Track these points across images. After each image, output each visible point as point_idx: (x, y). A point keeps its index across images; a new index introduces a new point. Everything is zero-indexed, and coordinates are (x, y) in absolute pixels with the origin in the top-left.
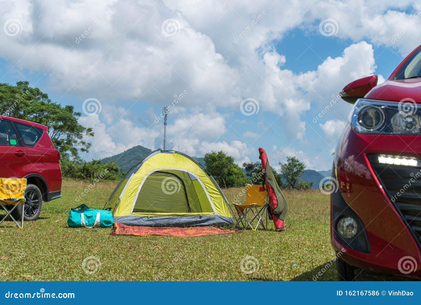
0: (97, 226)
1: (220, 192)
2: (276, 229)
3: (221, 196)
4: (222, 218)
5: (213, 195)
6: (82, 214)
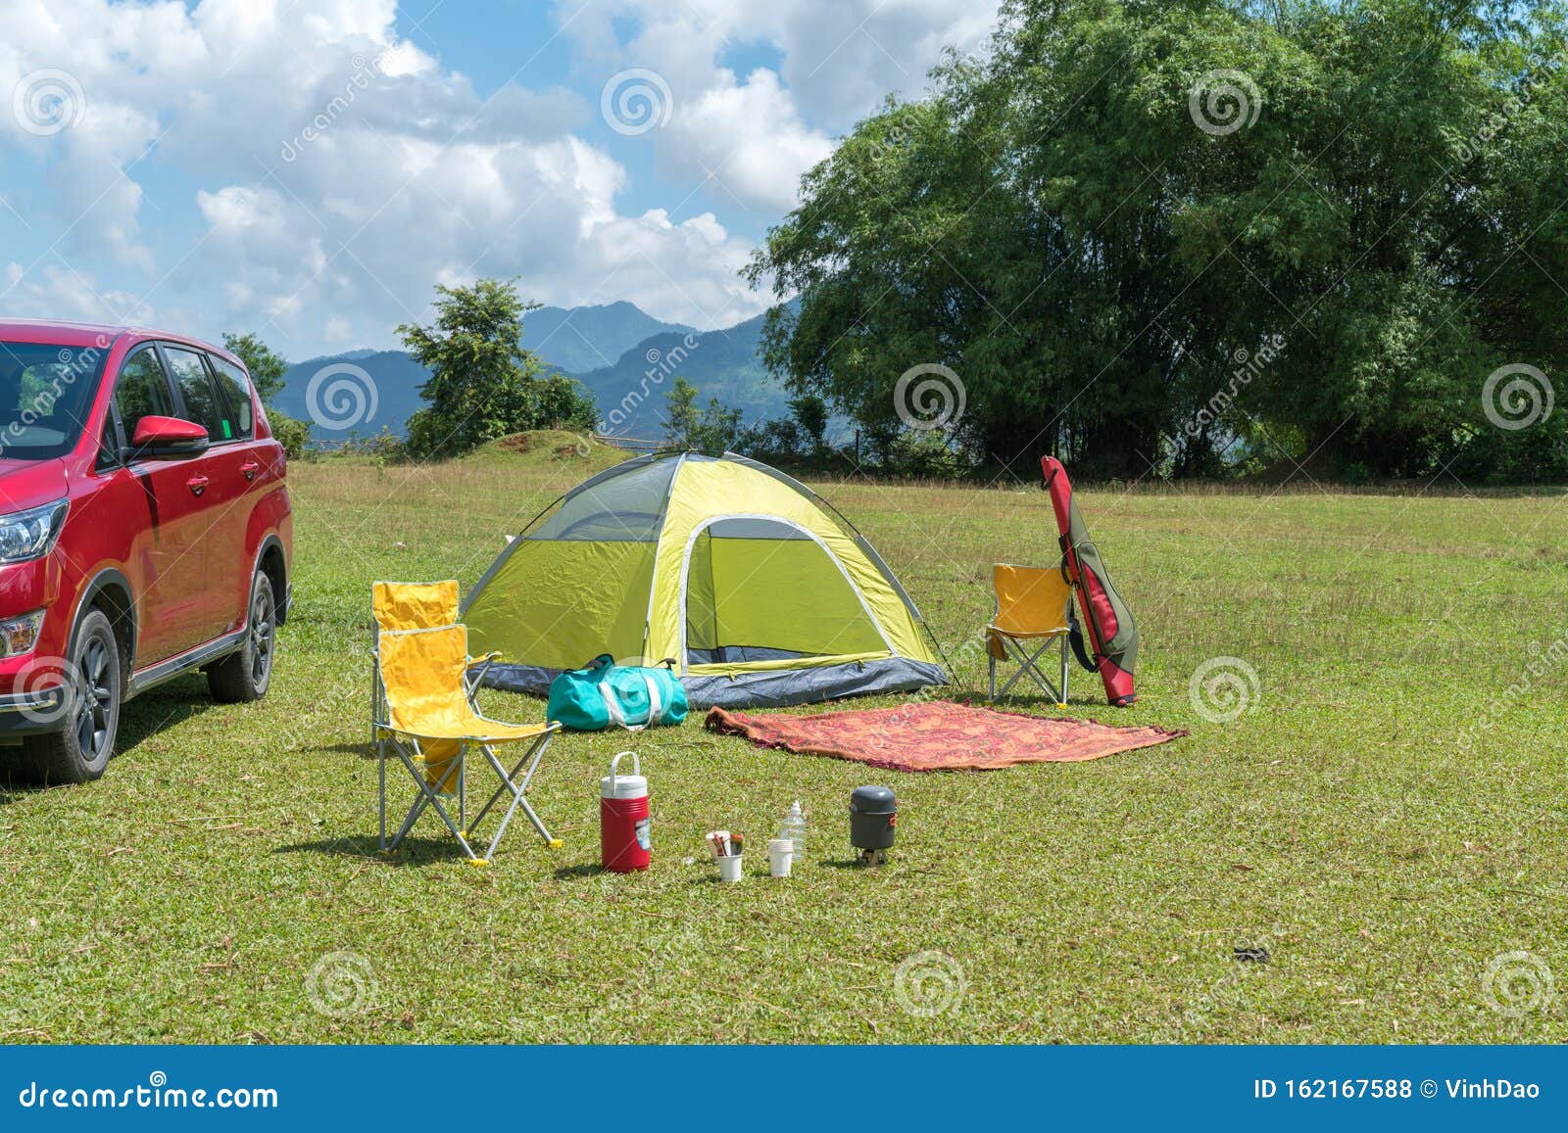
0: (654, 722)
1: (895, 586)
2: (1114, 700)
3: (897, 600)
4: (913, 666)
5: (875, 597)
6: (605, 685)
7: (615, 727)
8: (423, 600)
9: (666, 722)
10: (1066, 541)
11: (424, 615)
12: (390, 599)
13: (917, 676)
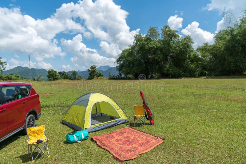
0: (83, 140)
1: (121, 109)
2: (151, 124)
3: (122, 111)
4: (124, 120)
5: (119, 110)
6: (74, 135)
7: (76, 142)
8: (37, 129)
9: (85, 140)
10: (144, 103)
11: (38, 132)
12: (30, 131)
13: (125, 121)
